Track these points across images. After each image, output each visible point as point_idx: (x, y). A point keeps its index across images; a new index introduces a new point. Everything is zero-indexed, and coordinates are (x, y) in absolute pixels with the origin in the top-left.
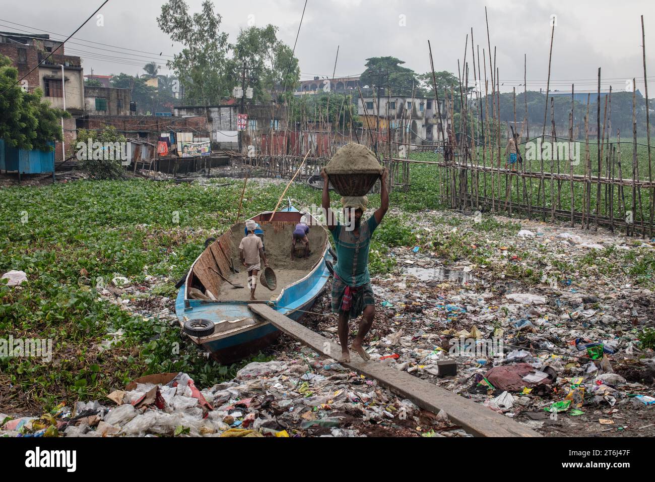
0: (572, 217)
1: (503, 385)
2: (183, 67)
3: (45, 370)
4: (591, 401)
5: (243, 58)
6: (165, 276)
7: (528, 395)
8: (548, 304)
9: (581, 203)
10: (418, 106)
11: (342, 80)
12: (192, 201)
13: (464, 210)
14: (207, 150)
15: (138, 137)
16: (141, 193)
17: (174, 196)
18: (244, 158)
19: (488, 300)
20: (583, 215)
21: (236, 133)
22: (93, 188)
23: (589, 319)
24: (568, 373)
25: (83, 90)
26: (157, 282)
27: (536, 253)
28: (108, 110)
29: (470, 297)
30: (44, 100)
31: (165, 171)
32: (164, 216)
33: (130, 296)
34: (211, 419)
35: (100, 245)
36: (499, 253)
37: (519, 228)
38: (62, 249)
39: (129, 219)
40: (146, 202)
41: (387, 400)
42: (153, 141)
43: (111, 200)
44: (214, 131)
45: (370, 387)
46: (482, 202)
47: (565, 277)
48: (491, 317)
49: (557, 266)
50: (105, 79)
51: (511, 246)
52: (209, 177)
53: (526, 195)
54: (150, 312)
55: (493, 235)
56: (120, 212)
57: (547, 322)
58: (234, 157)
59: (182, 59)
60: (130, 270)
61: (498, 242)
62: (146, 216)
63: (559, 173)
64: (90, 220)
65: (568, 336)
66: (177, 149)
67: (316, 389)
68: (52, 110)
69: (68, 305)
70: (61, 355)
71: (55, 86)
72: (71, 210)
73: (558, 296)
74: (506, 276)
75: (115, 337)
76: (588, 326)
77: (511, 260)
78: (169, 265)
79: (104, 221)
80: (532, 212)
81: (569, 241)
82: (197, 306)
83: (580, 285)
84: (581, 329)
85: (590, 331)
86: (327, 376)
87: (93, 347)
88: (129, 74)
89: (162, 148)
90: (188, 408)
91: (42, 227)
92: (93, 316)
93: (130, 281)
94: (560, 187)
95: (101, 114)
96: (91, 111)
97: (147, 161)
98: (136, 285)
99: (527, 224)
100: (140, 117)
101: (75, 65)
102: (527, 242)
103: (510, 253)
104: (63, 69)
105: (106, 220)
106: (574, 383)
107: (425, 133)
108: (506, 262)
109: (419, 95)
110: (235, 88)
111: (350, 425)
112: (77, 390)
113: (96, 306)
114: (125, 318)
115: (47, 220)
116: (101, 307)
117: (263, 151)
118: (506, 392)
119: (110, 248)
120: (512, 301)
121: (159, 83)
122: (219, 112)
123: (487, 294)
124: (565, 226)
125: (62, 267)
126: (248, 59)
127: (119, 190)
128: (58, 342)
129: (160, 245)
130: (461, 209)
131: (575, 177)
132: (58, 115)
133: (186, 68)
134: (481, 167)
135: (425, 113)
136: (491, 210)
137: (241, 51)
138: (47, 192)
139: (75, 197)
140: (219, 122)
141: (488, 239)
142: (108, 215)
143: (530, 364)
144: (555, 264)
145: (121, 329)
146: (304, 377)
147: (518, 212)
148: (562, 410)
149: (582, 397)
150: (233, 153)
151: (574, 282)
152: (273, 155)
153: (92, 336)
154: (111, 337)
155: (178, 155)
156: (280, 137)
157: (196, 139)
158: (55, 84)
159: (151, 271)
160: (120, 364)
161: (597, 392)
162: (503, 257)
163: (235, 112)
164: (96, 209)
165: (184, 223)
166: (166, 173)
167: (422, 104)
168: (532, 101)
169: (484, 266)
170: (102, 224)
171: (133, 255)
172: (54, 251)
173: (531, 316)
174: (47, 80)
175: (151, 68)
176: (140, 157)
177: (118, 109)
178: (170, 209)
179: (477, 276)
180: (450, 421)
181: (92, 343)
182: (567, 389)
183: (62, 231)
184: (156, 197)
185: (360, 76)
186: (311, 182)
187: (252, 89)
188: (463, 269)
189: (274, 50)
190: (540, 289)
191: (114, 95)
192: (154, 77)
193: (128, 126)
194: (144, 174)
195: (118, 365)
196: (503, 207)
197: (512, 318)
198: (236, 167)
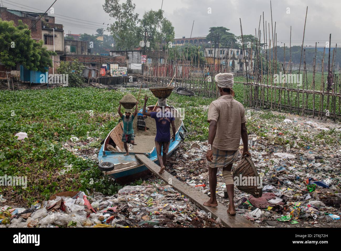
0: (313, 113)
1: (257, 205)
2: (115, 31)
3: (30, 184)
4: (303, 216)
5: (146, 26)
6: (97, 137)
7: (269, 211)
8: (296, 159)
9: (319, 105)
10: (235, 53)
11: (197, 39)
12: (115, 99)
13: (256, 107)
14: (125, 73)
15: (91, 66)
16: (90, 95)
17: (106, 97)
18: (144, 78)
19: (264, 156)
20: (319, 112)
21: (141, 65)
22: (66, 91)
23: (317, 168)
24: (295, 199)
25: (64, 41)
26: (93, 140)
27: (293, 131)
28: (76, 52)
29: (254, 154)
30: (44, 46)
31: (103, 83)
32: (100, 107)
33: (78, 147)
34: (91, 218)
35: (66, 121)
36: (272, 131)
37: (284, 118)
38: (47, 122)
39: (83, 108)
40: (92, 99)
41: (193, 210)
42: (98, 68)
43: (74, 97)
44: (130, 64)
45: (185, 202)
46: (266, 103)
47: (307, 145)
48: (264, 165)
49: (302, 139)
50: (76, 36)
51: (279, 127)
52: (126, 87)
53: (289, 101)
54: (88, 156)
55: (270, 121)
56: (78, 104)
57: (294, 168)
58: (139, 77)
59: (115, 27)
60: (80, 134)
61: (272, 125)
62: (91, 106)
63: (307, 89)
64: (63, 108)
65: (305, 176)
66: (110, 72)
67: (157, 202)
68: (47, 51)
69: (46, 151)
70: (40, 176)
71: (50, 40)
72: (54, 102)
73: (302, 155)
74: (275, 143)
75: (68, 168)
76: (316, 171)
77: (278, 135)
78: (100, 132)
79: (70, 108)
80: (292, 109)
81: (311, 126)
82: (109, 155)
83: (314, 149)
84: (313, 173)
85: (317, 174)
86: (164, 195)
87: (56, 173)
88: (88, 34)
89: (102, 72)
90: (79, 211)
91: (39, 110)
92: (58, 157)
93: (79, 140)
94: (307, 97)
95: (73, 54)
96: (68, 52)
97: (94, 78)
98: (82, 141)
99: (289, 116)
100: (92, 56)
101: (60, 29)
102: (288, 125)
103: (278, 131)
104: (54, 31)
105: (71, 107)
106: (296, 205)
107: (239, 67)
108: (276, 136)
109: (237, 47)
110: (141, 42)
111: (166, 224)
112: (45, 195)
113: (60, 152)
114: (74, 158)
115: (42, 107)
116: (62, 152)
117: (154, 74)
118: (258, 208)
119: (71, 122)
120: (277, 157)
121: (104, 38)
122: (132, 54)
123: (264, 153)
124: (310, 118)
125: (45, 131)
126: (148, 27)
127: (79, 93)
128: (39, 169)
129: (97, 121)
130: (254, 107)
131: (315, 92)
132: (50, 54)
133: (116, 31)
134: (266, 85)
135: (239, 56)
136: (271, 108)
137: (145, 22)
138: (43, 93)
139: (56, 96)
140: (132, 59)
141: (267, 123)
142: (72, 105)
143: (275, 193)
144: (302, 138)
145: (72, 164)
146: (152, 195)
147: (284, 109)
148: (287, 220)
149: (298, 213)
150: (139, 75)
151: (311, 148)
152: (159, 77)
153: (56, 167)
154: (66, 168)
155: (110, 75)
156: (162, 67)
157: (120, 68)
158: (50, 38)
159: (90, 135)
160: (68, 182)
161: (307, 211)
162: (274, 133)
163: (141, 54)
164: (66, 102)
165: (110, 111)
166: (104, 84)
167: (238, 52)
168: (297, 51)
169: (263, 138)
170: (69, 110)
171: (82, 126)
172: (43, 123)
173: (286, 165)
174: (46, 36)
175: (100, 31)
176: (91, 76)
177: (82, 52)
178: (104, 103)
179: (259, 143)
180: (222, 224)
181: (56, 171)
182: (291, 209)
183: (48, 113)
184: (97, 97)
185: (206, 36)
186: (177, 91)
187: (149, 42)
188: (252, 139)
189: (162, 22)
190: (292, 151)
191: (80, 44)
192: (101, 36)
193: (86, 60)
194: (93, 84)
195: (67, 183)
196: (276, 107)
197: (275, 166)
198: (140, 82)
